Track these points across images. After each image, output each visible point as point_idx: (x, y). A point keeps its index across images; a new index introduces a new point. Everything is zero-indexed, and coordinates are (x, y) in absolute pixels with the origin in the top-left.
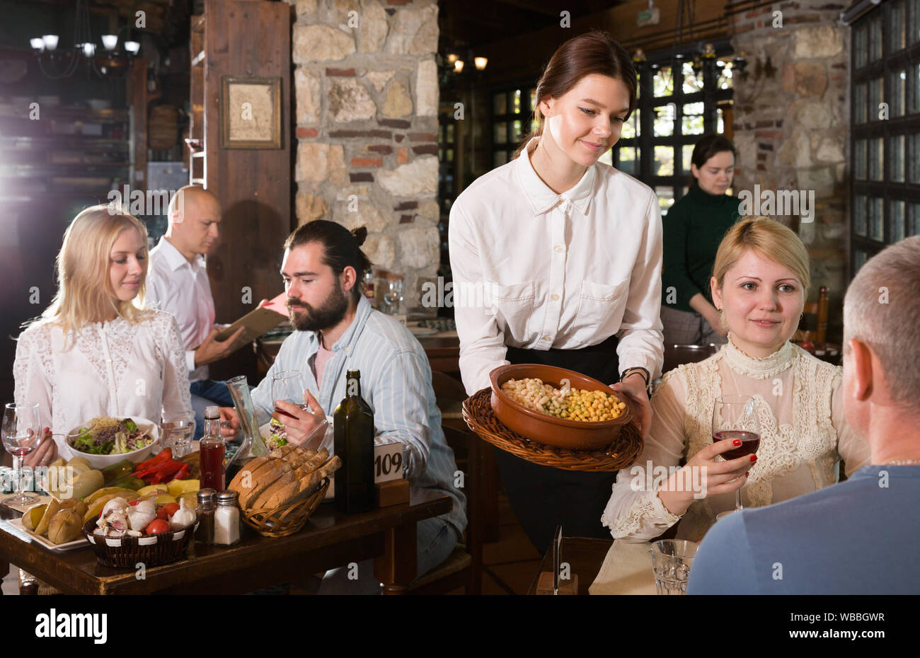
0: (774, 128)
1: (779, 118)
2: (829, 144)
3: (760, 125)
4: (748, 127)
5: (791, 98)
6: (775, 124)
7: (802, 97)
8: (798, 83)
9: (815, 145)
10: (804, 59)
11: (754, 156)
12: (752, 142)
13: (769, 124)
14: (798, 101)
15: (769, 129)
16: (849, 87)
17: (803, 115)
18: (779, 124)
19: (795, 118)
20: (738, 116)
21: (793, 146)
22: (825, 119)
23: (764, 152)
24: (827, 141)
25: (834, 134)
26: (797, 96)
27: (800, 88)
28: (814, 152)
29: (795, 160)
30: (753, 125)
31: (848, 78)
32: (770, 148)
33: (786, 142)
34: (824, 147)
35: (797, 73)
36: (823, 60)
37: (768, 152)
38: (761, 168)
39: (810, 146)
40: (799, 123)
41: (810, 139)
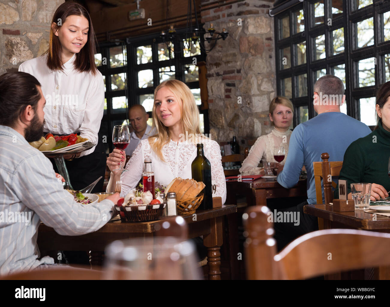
0: (236, 74)
1: (238, 68)
2: (266, 82)
3: (225, 73)
4: (218, 74)
5: (246, 56)
6: (236, 72)
7: (253, 55)
8: (250, 48)
9: (260, 82)
10: (252, 34)
11: (223, 91)
12: (220, 83)
13: (233, 72)
14: (251, 58)
15: (232, 75)
16: (274, 50)
17: (253, 66)
18: (239, 71)
19: (250, 67)
20: (210, 69)
21: (248, 82)
22: (264, 68)
23: (229, 88)
24: (265, 80)
25: (268, 76)
26: (250, 55)
27: (251, 51)
28: (259, 86)
29: (250, 90)
30: (222, 73)
31: (273, 46)
32: (234, 85)
33: (244, 81)
34: (264, 83)
35: (249, 42)
36: (261, 35)
37: (232, 88)
38: (228, 97)
39: (257, 83)
40: (252, 70)
41: (257, 78)
